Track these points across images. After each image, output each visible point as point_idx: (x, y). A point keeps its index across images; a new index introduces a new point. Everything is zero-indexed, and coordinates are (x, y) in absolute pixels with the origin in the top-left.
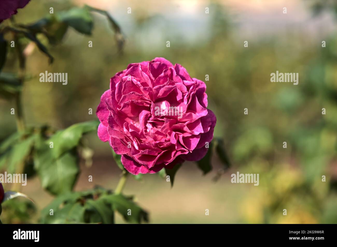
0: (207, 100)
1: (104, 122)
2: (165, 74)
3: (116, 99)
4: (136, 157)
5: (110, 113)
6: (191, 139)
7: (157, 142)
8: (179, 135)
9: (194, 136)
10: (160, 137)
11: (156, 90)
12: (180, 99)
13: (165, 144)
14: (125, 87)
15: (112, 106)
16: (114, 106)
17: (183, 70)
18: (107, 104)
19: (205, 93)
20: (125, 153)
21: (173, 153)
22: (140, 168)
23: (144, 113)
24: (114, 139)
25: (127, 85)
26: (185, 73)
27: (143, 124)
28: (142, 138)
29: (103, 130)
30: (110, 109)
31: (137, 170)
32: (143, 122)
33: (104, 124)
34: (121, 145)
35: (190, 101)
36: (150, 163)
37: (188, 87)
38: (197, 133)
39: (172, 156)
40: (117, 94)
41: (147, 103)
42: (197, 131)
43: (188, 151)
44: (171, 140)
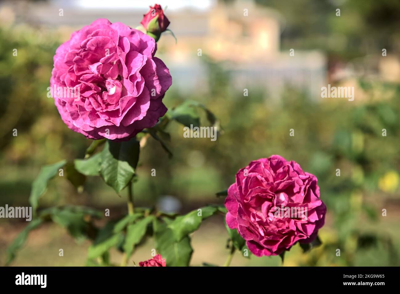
0: (319, 192)
1: (231, 212)
2: (283, 170)
3: (243, 192)
4: (262, 242)
5: (239, 205)
6: (306, 225)
7: (280, 229)
8: (297, 222)
9: (309, 222)
10: (281, 224)
11: (276, 185)
12: (297, 191)
13: (287, 231)
14: (251, 182)
15: (239, 199)
16: (241, 199)
17: (297, 166)
18: (235, 197)
19: (317, 186)
20: (252, 239)
21: (292, 238)
22: (263, 251)
23: (266, 204)
24: (241, 227)
25: (252, 180)
26: (299, 168)
27: (266, 213)
28: (266, 226)
29: (230, 219)
30: (238, 201)
31: (260, 253)
32: (266, 212)
33: (232, 214)
34: (247, 231)
35: (306, 193)
36: (273, 247)
37: (304, 181)
38: (313, 221)
39: (292, 240)
40: (244, 189)
41: (270, 196)
42: (312, 218)
43: (305, 236)
44: (290, 227)
